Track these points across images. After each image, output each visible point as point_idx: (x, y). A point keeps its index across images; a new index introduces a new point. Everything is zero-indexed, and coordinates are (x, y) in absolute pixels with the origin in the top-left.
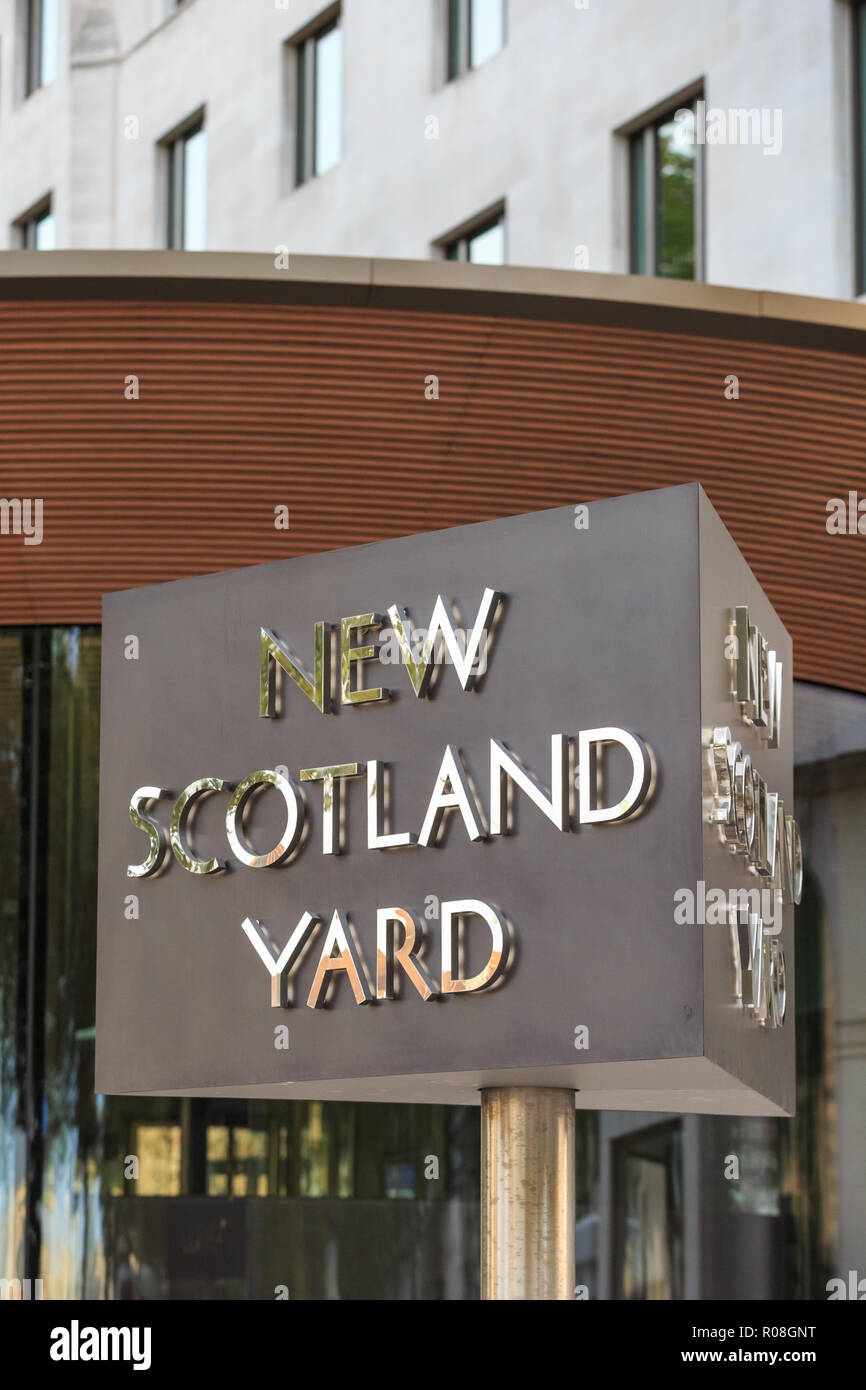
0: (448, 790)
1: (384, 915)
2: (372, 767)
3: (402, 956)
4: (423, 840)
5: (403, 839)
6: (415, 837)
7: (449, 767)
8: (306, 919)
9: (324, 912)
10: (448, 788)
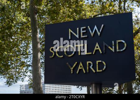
1: (88, 62)
3: (91, 67)
4: (93, 53)
7: (97, 45)
8: (76, 63)
9: (79, 62)
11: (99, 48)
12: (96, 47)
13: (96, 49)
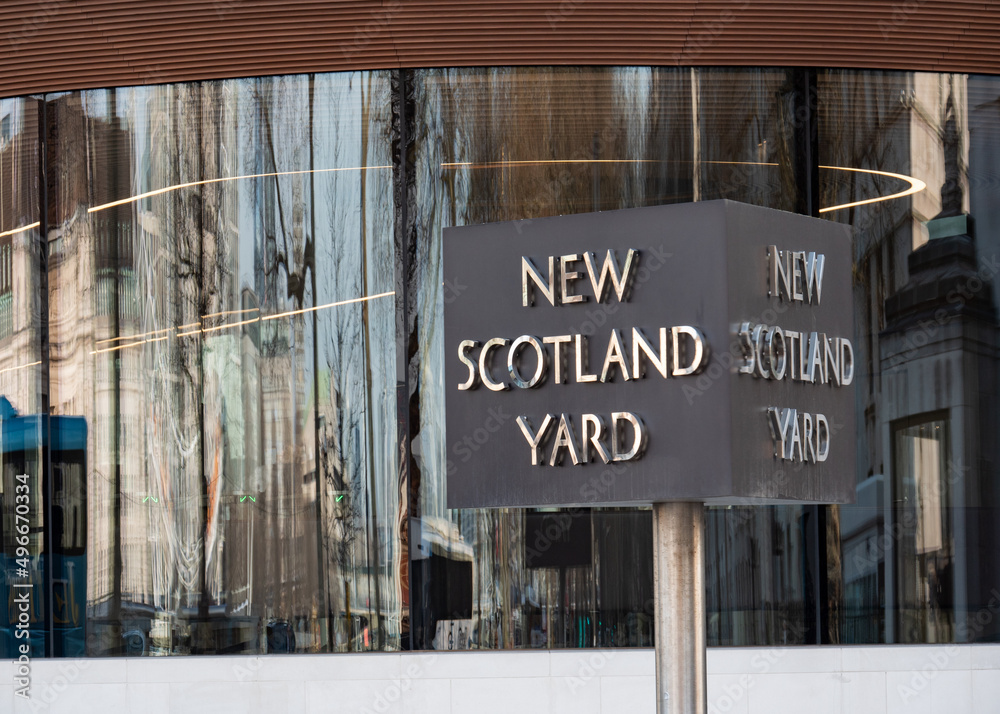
0: (613, 353)
1: (585, 418)
2: (578, 337)
3: (595, 440)
4: (603, 378)
5: (592, 378)
6: (599, 377)
7: (614, 341)
8: (548, 418)
9: (558, 414)
10: (614, 353)
11: (619, 358)
12: (610, 351)
13: (609, 359)
